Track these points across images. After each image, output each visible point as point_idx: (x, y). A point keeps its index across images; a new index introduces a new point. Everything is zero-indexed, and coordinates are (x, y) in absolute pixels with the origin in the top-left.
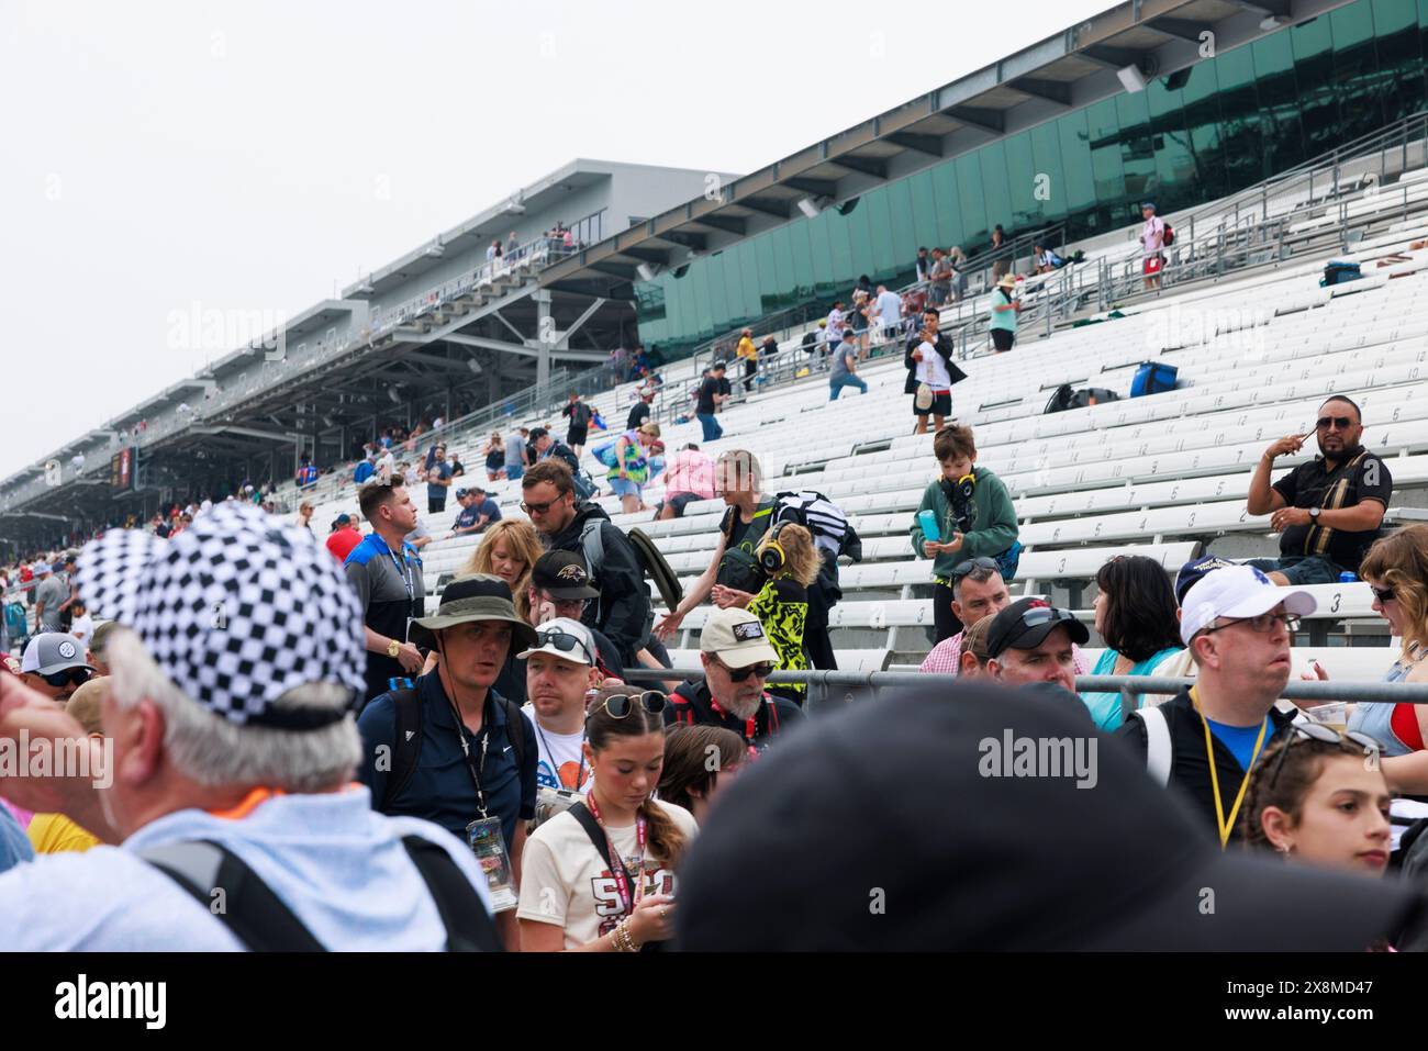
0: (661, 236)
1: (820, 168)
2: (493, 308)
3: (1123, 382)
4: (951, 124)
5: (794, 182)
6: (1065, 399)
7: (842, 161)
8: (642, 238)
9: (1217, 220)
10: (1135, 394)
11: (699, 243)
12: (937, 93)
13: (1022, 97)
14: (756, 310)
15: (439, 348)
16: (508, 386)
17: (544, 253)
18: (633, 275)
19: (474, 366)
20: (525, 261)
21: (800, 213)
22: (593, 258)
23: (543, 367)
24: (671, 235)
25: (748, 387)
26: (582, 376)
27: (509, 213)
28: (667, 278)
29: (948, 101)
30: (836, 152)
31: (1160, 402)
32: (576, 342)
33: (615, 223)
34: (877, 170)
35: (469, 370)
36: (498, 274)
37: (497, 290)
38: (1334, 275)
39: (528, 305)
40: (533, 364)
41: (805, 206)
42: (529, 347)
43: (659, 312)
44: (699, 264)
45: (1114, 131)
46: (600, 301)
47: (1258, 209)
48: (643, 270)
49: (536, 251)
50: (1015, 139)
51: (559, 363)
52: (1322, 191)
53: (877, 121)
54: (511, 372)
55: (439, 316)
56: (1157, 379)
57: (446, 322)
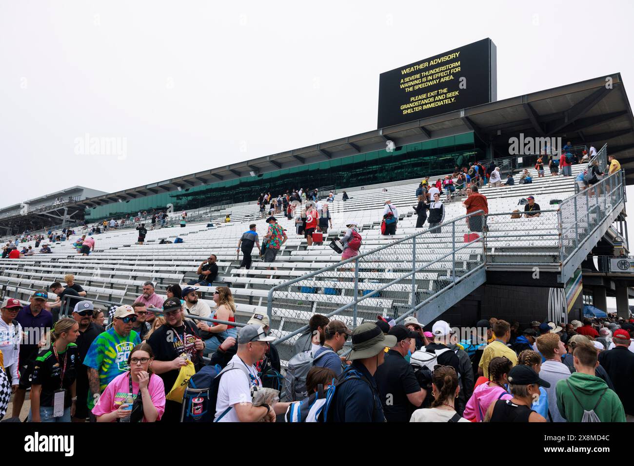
0: (92, 202)
1: (123, 194)
2: (55, 209)
3: (173, 240)
4: (148, 191)
5: (118, 196)
6: (163, 242)
7: (128, 194)
8: (88, 201)
9: (191, 213)
10: (175, 243)
11: (99, 204)
12: (146, 186)
13: (161, 188)
14: (108, 215)
15: (43, 215)
16: (57, 224)
17: (68, 201)
18: (85, 207)
19: (50, 219)
20: (64, 202)
21: (119, 201)
22: (77, 204)
23: (64, 221)
24: (93, 202)
25: (104, 230)
26: (72, 224)
27: (61, 193)
28: (91, 209)
29: (148, 187)
30: (127, 192)
31: (179, 245)
32: (71, 218)
33: (83, 198)
34: (134, 196)
35: (48, 220)
36: (58, 204)
37: (57, 206)
38: (209, 225)
39: (63, 210)
40: (62, 220)
41: (120, 200)
42: (62, 217)
43: (89, 214)
44: (98, 207)
45: (176, 195)
46: (78, 211)
47: (198, 212)
48: (87, 207)
49: (66, 200)
50: (159, 195)
51: (68, 221)
52: (208, 211)
53: (135, 188)
54: (58, 221)
55: (44, 210)
56: (179, 241)
57: (45, 211)
